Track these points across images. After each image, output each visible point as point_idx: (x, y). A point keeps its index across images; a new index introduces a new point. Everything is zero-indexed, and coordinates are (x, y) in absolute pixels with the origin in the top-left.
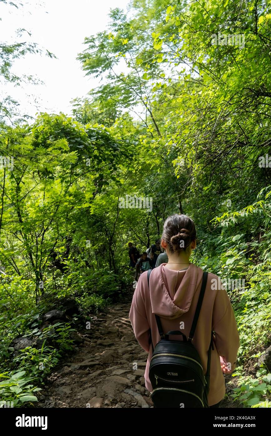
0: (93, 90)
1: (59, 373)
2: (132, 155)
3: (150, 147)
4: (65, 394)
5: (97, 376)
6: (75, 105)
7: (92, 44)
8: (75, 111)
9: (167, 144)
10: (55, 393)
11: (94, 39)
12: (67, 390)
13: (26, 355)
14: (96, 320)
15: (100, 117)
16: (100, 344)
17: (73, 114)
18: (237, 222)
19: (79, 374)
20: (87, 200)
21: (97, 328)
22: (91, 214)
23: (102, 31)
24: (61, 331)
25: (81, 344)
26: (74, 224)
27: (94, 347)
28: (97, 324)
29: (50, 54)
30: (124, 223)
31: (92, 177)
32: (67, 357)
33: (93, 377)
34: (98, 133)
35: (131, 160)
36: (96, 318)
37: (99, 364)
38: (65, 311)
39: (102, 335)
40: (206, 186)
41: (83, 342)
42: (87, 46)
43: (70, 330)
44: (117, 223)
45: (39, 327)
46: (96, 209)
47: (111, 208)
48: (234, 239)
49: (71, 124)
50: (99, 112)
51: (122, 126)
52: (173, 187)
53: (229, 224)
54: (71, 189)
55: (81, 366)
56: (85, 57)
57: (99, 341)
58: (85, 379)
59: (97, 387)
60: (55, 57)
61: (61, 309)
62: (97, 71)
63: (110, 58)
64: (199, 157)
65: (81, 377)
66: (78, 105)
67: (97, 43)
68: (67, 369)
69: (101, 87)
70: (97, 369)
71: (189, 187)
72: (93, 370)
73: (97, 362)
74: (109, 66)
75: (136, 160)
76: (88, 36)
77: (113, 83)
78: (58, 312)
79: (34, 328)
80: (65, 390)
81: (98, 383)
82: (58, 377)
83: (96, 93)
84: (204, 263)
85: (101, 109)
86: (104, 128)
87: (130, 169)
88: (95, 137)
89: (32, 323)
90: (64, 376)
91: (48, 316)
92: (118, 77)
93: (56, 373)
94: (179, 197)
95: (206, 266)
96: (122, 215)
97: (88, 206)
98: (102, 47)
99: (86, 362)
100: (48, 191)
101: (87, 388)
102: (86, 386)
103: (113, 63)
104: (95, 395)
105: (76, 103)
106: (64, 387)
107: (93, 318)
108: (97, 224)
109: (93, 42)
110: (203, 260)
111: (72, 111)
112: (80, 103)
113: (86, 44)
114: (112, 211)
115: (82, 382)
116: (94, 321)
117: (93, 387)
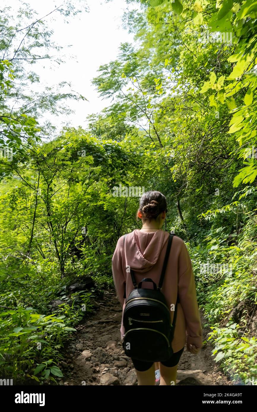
0: (106, 108)
1: (84, 325)
2: (138, 164)
3: (152, 157)
4: (89, 338)
5: (112, 329)
6: (91, 120)
7: (106, 71)
8: (91, 125)
9: (166, 156)
10: (82, 337)
11: (107, 67)
12: (91, 336)
13: (61, 310)
14: (108, 294)
15: (112, 130)
16: (112, 310)
17: (89, 127)
18: (217, 217)
19: (98, 327)
20: (102, 198)
21: (109, 299)
22: (104, 210)
23: (114, 60)
24: (83, 298)
25: (98, 309)
26: (89, 218)
27: (108, 312)
28: (109, 297)
29: (82, 97)
30: (130, 218)
31: (106, 180)
32: (88, 316)
33: (108, 329)
34: (112, 148)
35: (138, 167)
36: (108, 293)
37: (112, 322)
38: (85, 284)
39: (114, 304)
40: (198, 188)
41: (99, 308)
42: (102, 72)
43: (91, 296)
44: (124, 217)
45: (67, 294)
46: (108, 206)
47: (119, 205)
48: (218, 230)
49: (93, 142)
50: (111, 126)
51: (130, 141)
52: (172, 188)
53: (211, 218)
54: (89, 191)
55: (99, 322)
56: (99, 81)
57: (111, 308)
58: (103, 330)
59: (112, 335)
60: (86, 100)
61: (82, 283)
62: (109, 93)
63: (120, 82)
64: (191, 165)
65: (100, 329)
66: (93, 120)
67: (109, 70)
68: (89, 323)
69: (112, 106)
70: (111, 325)
71: (183, 190)
72: (108, 325)
73: (111, 320)
74: (119, 88)
75: (141, 167)
76: (103, 64)
77: (121, 102)
78: (80, 285)
79: (62, 295)
80: (89, 336)
81: (113, 332)
82: (83, 328)
83: (109, 111)
84: (196, 251)
85: (112, 123)
86: (117, 143)
87: (136, 174)
88: (110, 151)
89: (61, 292)
90: (88, 327)
91: (73, 287)
92: (126, 97)
93: (82, 325)
94: (177, 196)
95: (198, 253)
96: (129, 211)
97: (102, 203)
98: (114, 73)
99: (103, 320)
100: (72, 191)
101: (104, 335)
102: (104, 334)
103: (122, 85)
104: (111, 340)
105: (92, 118)
106: (88, 334)
107: (106, 293)
108: (108, 218)
109: (107, 69)
110: (196, 249)
111: (89, 125)
112: (95, 118)
113: (101, 71)
114: (120, 208)
115: (101, 332)
116: (107, 294)
117: (109, 334)
